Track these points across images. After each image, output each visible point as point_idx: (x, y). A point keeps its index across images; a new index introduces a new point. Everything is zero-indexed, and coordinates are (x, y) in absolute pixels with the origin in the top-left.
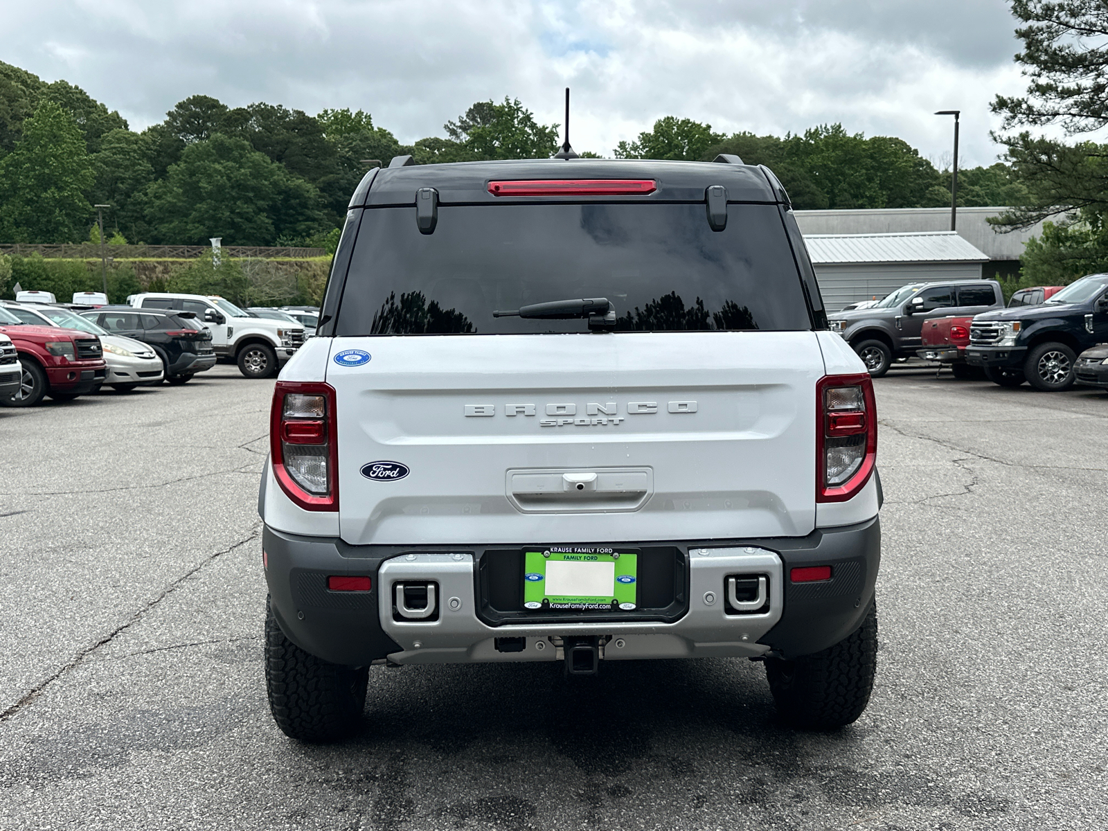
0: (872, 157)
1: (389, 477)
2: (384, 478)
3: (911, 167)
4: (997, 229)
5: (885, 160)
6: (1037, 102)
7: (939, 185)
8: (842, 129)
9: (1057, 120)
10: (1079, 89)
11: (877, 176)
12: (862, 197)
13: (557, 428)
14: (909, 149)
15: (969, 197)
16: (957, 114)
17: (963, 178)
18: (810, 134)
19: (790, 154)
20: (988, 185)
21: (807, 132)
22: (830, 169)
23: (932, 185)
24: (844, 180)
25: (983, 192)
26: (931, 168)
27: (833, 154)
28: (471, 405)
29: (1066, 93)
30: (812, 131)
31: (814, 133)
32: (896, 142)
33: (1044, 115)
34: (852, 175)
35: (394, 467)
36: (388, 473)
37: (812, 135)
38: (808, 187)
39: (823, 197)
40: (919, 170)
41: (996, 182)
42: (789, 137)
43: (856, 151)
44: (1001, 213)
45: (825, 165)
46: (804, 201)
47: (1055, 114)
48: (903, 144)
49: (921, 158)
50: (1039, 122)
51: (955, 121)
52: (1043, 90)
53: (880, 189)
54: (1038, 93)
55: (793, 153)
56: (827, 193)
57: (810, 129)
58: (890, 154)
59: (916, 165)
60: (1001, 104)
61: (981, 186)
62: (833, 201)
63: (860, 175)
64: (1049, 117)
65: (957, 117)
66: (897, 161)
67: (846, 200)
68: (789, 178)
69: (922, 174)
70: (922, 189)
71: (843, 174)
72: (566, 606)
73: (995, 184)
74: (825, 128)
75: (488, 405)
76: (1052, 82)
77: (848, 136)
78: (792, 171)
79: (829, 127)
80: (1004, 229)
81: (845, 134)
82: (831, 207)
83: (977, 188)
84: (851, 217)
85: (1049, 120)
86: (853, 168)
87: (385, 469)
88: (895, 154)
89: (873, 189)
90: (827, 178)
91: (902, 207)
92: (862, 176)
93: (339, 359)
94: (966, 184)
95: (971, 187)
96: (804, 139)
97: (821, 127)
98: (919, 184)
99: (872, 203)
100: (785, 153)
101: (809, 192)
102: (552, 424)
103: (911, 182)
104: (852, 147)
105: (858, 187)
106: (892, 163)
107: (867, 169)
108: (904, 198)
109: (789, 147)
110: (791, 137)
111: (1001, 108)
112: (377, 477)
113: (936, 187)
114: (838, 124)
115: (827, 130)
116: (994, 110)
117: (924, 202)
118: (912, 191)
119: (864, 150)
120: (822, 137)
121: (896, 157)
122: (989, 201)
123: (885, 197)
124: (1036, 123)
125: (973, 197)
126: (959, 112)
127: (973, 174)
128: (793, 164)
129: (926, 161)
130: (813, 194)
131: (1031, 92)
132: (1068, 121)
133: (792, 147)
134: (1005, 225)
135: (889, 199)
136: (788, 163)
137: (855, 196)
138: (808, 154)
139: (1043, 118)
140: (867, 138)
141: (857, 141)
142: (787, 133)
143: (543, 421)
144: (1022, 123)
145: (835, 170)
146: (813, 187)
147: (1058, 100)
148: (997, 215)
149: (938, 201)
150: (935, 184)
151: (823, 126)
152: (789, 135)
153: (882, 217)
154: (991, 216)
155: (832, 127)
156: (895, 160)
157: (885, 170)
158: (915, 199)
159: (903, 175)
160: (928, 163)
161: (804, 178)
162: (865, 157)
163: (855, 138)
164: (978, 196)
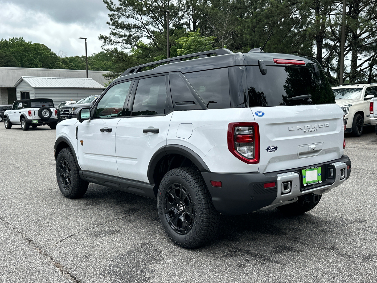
0: (35, 50)
1: (273, 151)
2: (272, 151)
3: (49, 55)
4: (106, 78)
5: (40, 52)
6: (113, 38)
7: (59, 62)
8: (23, 39)
9: (119, 45)
10: (125, 35)
11: (38, 57)
12: (33, 64)
13: (307, 133)
14: (48, 48)
15: (70, 66)
16: (86, 39)
17: (67, 60)
18: (11, 40)
19: (4, 46)
20: (76, 63)
21: (10, 39)
22: (20, 53)
23: (57, 62)
24: (26, 58)
25: (74, 65)
26: (56, 56)
27: (21, 48)
28: (290, 127)
29: (121, 36)
30: (12, 39)
31: (13, 40)
32: (43, 45)
33: (115, 42)
34: (29, 56)
35: (275, 147)
36: (273, 149)
37: (12, 40)
38: (12, 59)
39: (18, 63)
40: (52, 56)
41: (78, 62)
42: (3, 40)
43: (29, 48)
44: (107, 73)
45: (18, 52)
46: (11, 64)
47: (119, 42)
48: (45, 46)
49: (52, 52)
50: (113, 44)
51: (85, 41)
52: (114, 34)
53: (39, 62)
54: (113, 35)
55: (5, 46)
56: (20, 62)
57: (11, 38)
58: (42, 50)
59: (51, 54)
60: (102, 37)
61: (73, 63)
62: (22, 65)
63: (31, 56)
64: (116, 43)
65: (86, 40)
66: (44, 53)
67: (27, 65)
68: (5, 55)
69: (53, 57)
70: (54, 63)
71: (25, 55)
72: (311, 184)
73: (78, 63)
74: (17, 38)
75: (293, 126)
76: (117, 32)
77: (25, 42)
78: (6, 53)
79: (18, 38)
80: (108, 78)
81: (24, 42)
82: (22, 67)
83: (72, 64)
84: (46, 71)
85: (116, 44)
86: (29, 54)
87: (272, 148)
88: (44, 50)
89: (36, 61)
90: (19, 56)
91: (47, 68)
92: (32, 56)
93: (256, 114)
94: (68, 62)
95: (71, 63)
96: (9, 41)
97: (15, 38)
98: (53, 61)
99: (37, 66)
100: (2, 46)
101: (13, 61)
102: (306, 131)
103: (50, 60)
104: (28, 46)
105: (31, 60)
106: (43, 53)
107: (34, 54)
108: (48, 65)
109: (3, 44)
110: (4, 40)
111: (102, 39)
112: (270, 151)
113: (59, 63)
114: (22, 37)
115: (18, 39)
116: (100, 39)
117: (55, 67)
118: (50, 63)
119: (32, 47)
120: (16, 41)
121: (44, 51)
122: (77, 68)
123: (41, 64)
124: (112, 45)
125: (71, 67)
126: (86, 38)
127: (70, 59)
128: (5, 50)
129: (54, 53)
130: (15, 62)
131: (111, 35)
132: (122, 45)
133: (4, 44)
134: (108, 77)
135: (43, 65)
136: (4, 50)
137: (30, 64)
138: (11, 47)
139: (115, 43)
140: (33, 43)
141: (29, 44)
142: (2, 39)
143: (304, 131)
144: (108, 44)
145: (22, 54)
146: (14, 59)
147: (119, 38)
148: (106, 74)
149: (60, 67)
150: (58, 61)
151: (16, 37)
152: (3, 39)
153: (57, 72)
154: (104, 74)
155: (19, 38)
156: (44, 52)
157: (40, 55)
158: (52, 66)
159: (47, 57)
160: (55, 54)
161: (11, 56)
162: (33, 50)
163: (28, 43)
164: (73, 66)
